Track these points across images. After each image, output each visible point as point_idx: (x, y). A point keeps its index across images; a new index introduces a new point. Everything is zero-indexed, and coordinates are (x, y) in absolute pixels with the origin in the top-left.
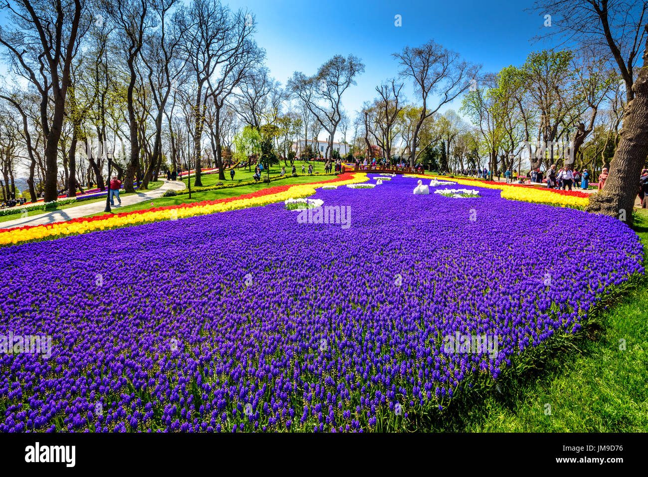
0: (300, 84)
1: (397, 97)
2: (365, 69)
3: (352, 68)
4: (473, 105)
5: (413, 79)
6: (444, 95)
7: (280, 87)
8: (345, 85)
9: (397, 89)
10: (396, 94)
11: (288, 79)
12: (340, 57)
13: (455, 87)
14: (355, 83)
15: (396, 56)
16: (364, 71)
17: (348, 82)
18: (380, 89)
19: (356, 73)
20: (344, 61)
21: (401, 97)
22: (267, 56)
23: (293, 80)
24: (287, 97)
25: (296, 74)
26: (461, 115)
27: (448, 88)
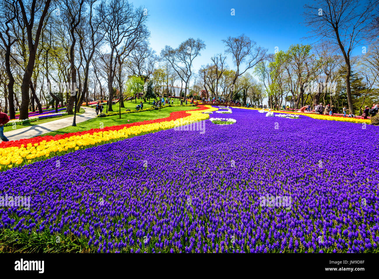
0: (169, 53)
1: (222, 64)
2: (206, 47)
3: (199, 46)
4: (260, 70)
5: (232, 54)
6: (248, 64)
7: (155, 53)
8: (195, 55)
9: (223, 59)
10: (222, 62)
11: (162, 50)
12: (192, 39)
13: (254, 60)
14: (200, 55)
15: (224, 41)
16: (205, 48)
17: (197, 54)
18: (214, 59)
19: (201, 49)
20: (194, 42)
21: (224, 64)
22: (151, 35)
23: (164, 50)
24: (160, 60)
25: (166, 47)
26: (253, 75)
27: (251, 61)
